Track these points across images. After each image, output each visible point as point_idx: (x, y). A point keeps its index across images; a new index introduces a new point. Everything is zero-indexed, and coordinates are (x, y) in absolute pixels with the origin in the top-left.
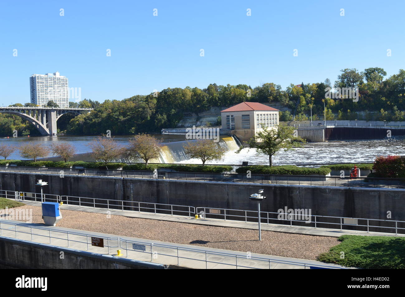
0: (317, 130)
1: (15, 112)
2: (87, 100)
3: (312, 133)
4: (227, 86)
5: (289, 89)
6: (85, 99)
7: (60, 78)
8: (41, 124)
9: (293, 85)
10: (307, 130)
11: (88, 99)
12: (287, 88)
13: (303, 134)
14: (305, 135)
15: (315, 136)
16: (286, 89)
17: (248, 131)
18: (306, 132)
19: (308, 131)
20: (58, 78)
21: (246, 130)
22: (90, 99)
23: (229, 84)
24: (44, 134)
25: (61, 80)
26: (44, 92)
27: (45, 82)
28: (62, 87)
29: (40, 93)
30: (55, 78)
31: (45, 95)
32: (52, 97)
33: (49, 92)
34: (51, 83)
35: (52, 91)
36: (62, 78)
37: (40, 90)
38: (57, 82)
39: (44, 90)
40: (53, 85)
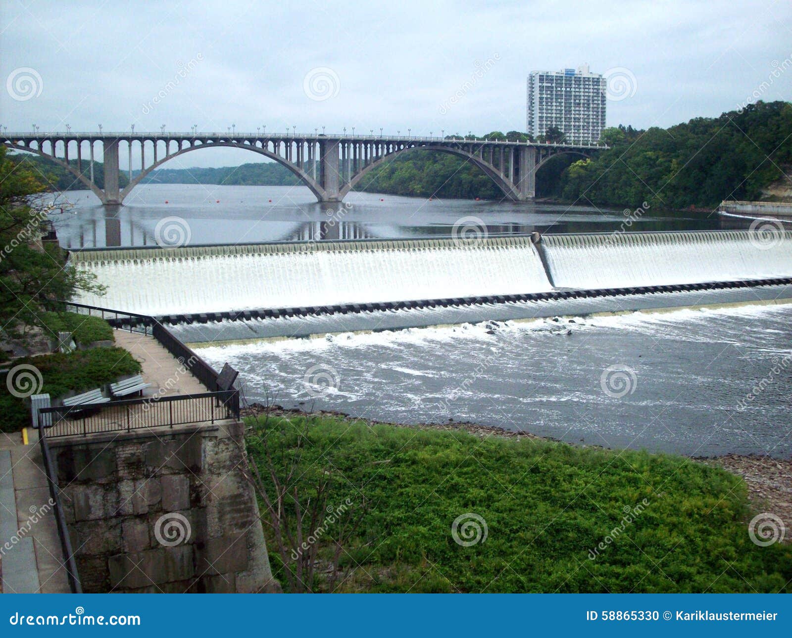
1: (451, 149)
2: (624, 128)
6: (620, 126)
7: (589, 78)
8: (502, 176)
11: (627, 127)
20: (584, 78)
22: (630, 126)
25: (591, 83)
26: (554, 108)
27: (556, 88)
28: (593, 97)
29: (544, 111)
30: (580, 78)
31: (554, 115)
32: (570, 118)
33: (563, 108)
34: (568, 89)
35: (570, 107)
36: (593, 78)
37: (544, 103)
38: (582, 86)
39: (554, 104)
40: (573, 93)
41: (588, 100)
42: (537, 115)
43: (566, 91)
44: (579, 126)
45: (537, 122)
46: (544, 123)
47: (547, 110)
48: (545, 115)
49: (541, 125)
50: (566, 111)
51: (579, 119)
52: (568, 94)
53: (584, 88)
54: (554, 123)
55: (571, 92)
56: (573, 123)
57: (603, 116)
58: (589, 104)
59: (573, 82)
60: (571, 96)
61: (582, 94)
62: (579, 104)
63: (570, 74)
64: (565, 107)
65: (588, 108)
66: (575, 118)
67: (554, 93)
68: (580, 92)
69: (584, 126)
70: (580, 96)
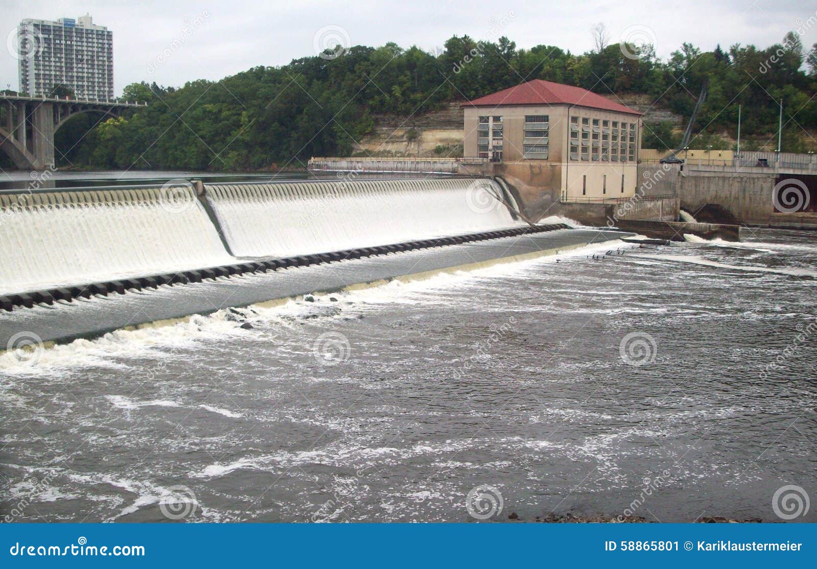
0: (754, 179)
2: (147, 86)
3: (736, 185)
4: (498, 43)
5: (677, 58)
6: (143, 82)
7: (92, 30)
8: (12, 139)
9: (691, 46)
10: (724, 178)
11: (151, 83)
12: (672, 54)
13: (709, 188)
14: (715, 193)
15: (744, 198)
16: (671, 57)
17: (540, 168)
18: (721, 183)
19: (727, 181)
20: (87, 30)
21: (533, 163)
23: (505, 36)
24: (20, 165)
25: (95, 36)
26: (53, 64)
27: (55, 40)
28: (98, 52)
29: (41, 68)
30: (82, 29)
31: (53, 73)
32: (72, 77)
33: (63, 64)
34: (69, 43)
35: (72, 64)
36: (97, 31)
37: (41, 58)
38: (85, 40)
39: (53, 59)
40: (75, 48)
41: (92, 56)
42: (32, 72)
43: (66, 45)
44: (83, 86)
45: (32, 81)
46: (42, 81)
47: (44, 66)
48: (42, 72)
49: (38, 84)
50: (66, 68)
51: (83, 77)
52: (69, 49)
53: (87, 42)
54: (53, 82)
55: (71, 46)
56: (75, 83)
57: (110, 75)
58: (93, 61)
59: (74, 34)
60: (72, 50)
61: (85, 48)
62: (82, 60)
63: (69, 24)
64: (66, 63)
65: (93, 65)
66: (77, 77)
67: (52, 46)
68: (82, 46)
69: (88, 86)
70: (83, 51)
